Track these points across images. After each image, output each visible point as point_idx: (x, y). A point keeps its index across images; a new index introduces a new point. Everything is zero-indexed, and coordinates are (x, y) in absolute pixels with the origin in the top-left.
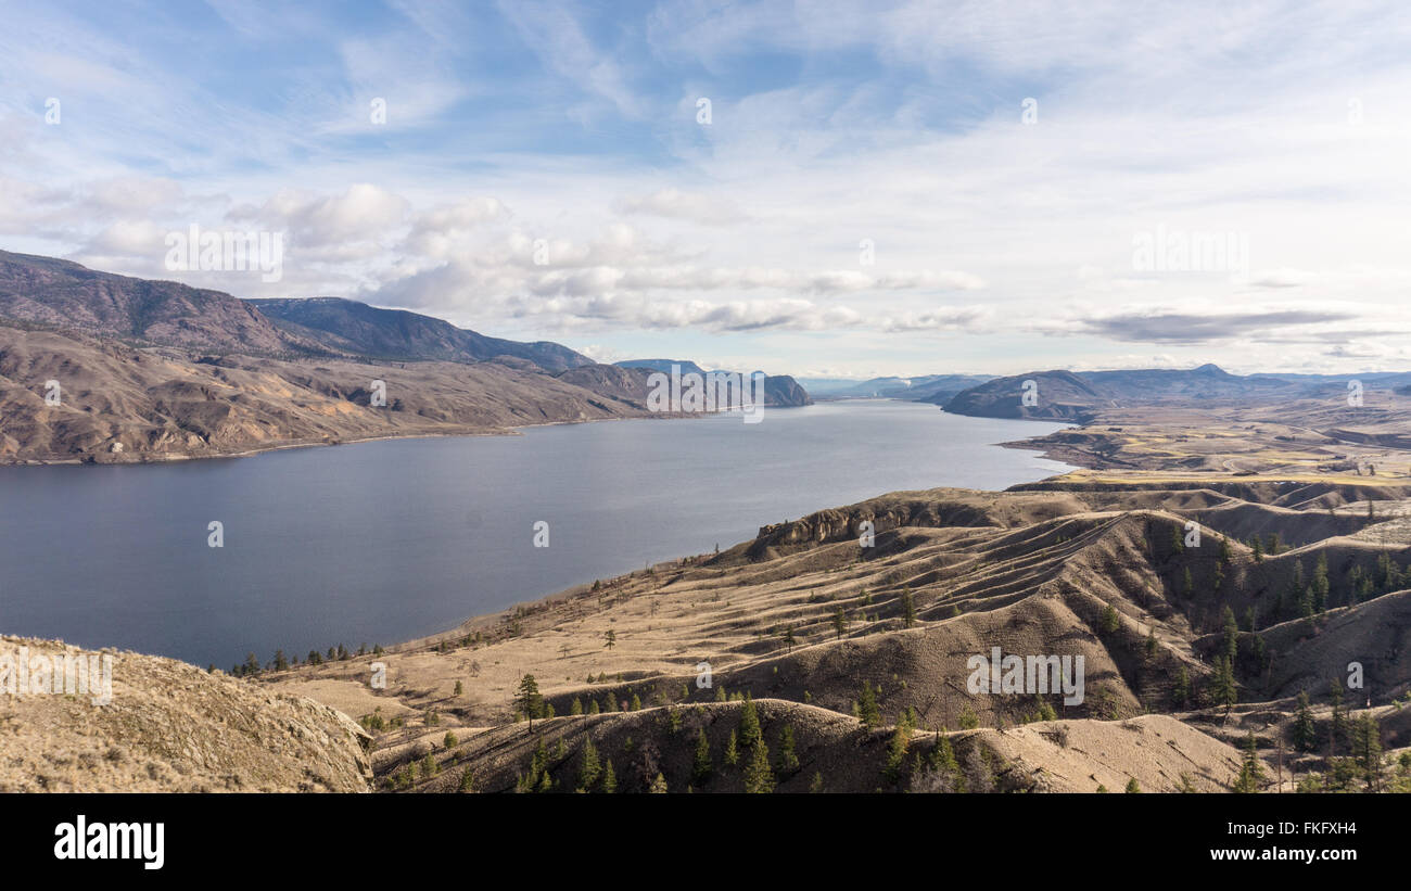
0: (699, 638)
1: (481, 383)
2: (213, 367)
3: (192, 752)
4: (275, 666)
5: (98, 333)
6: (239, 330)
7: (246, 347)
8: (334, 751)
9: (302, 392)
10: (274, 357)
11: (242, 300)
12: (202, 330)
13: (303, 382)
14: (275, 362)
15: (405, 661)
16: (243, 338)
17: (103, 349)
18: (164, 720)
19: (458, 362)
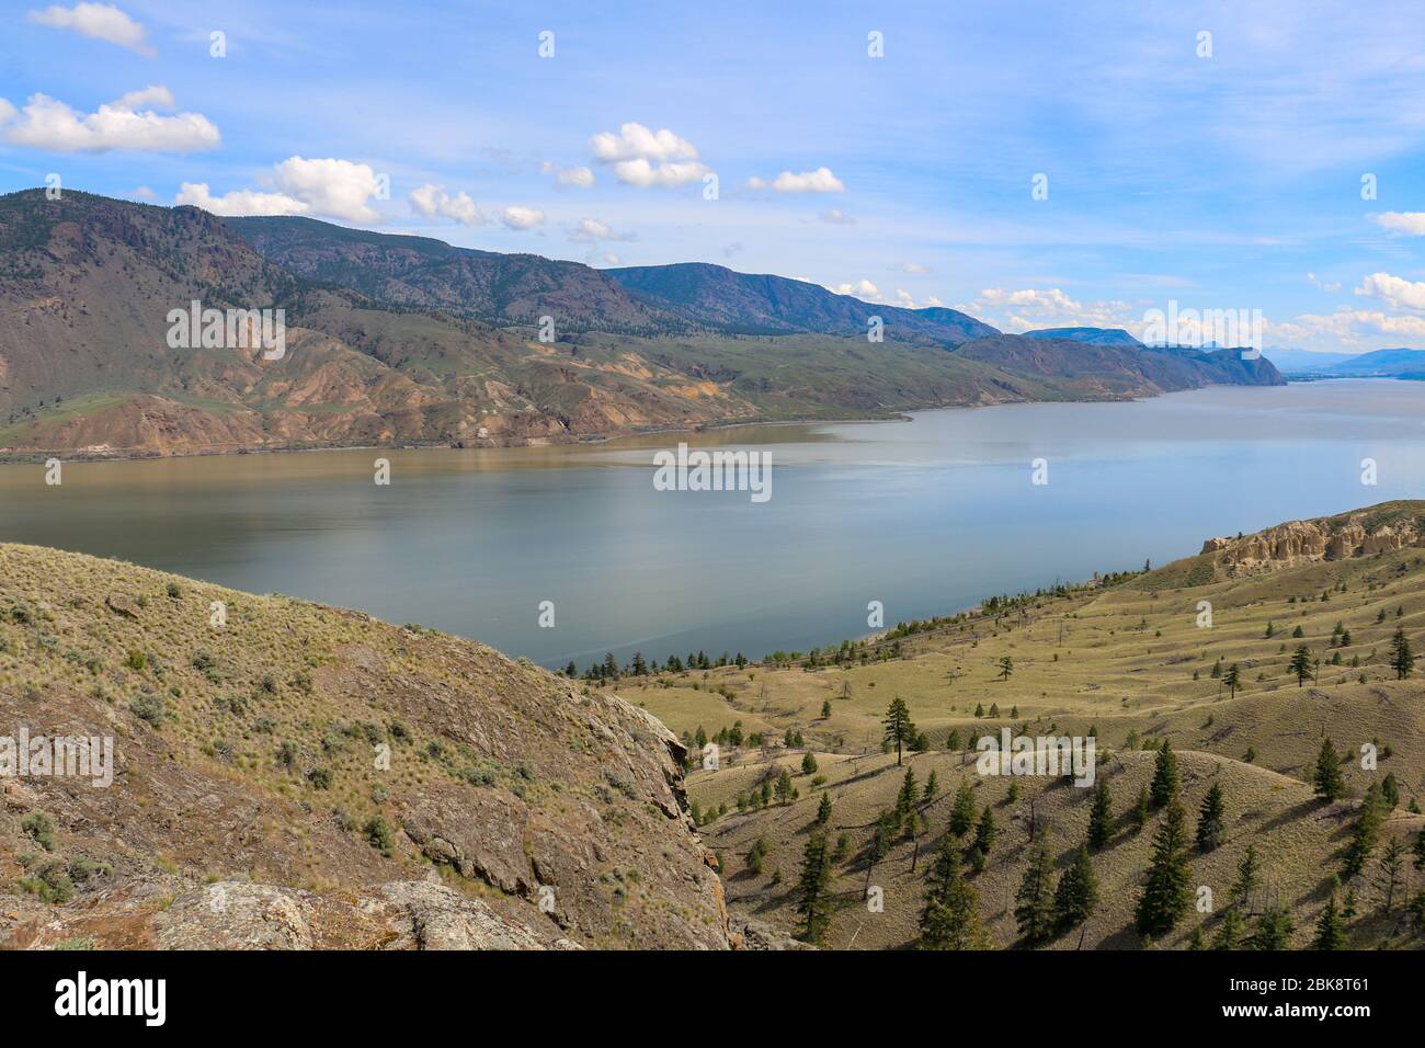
0: (1117, 673)
1: (862, 359)
2: (571, 346)
3: (479, 737)
4: (634, 669)
5: (463, 313)
6: (597, 304)
7: (604, 323)
8: (639, 757)
9: (662, 372)
10: (633, 333)
11: (599, 271)
12: (560, 305)
13: (663, 360)
14: (635, 338)
15: (767, 675)
16: (601, 313)
17: (467, 330)
18: (452, 701)
19: (835, 334)
